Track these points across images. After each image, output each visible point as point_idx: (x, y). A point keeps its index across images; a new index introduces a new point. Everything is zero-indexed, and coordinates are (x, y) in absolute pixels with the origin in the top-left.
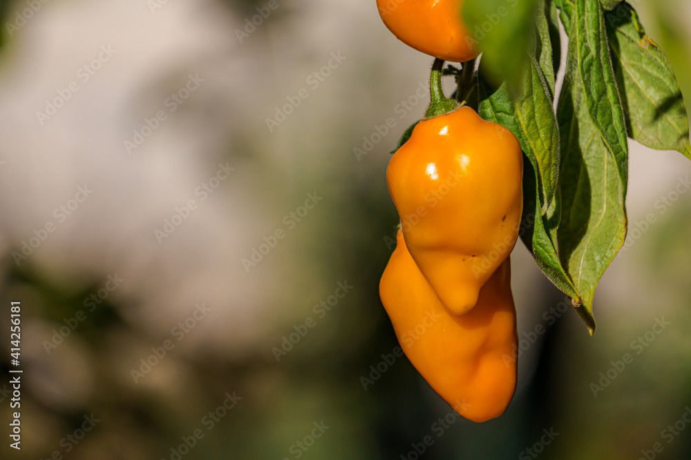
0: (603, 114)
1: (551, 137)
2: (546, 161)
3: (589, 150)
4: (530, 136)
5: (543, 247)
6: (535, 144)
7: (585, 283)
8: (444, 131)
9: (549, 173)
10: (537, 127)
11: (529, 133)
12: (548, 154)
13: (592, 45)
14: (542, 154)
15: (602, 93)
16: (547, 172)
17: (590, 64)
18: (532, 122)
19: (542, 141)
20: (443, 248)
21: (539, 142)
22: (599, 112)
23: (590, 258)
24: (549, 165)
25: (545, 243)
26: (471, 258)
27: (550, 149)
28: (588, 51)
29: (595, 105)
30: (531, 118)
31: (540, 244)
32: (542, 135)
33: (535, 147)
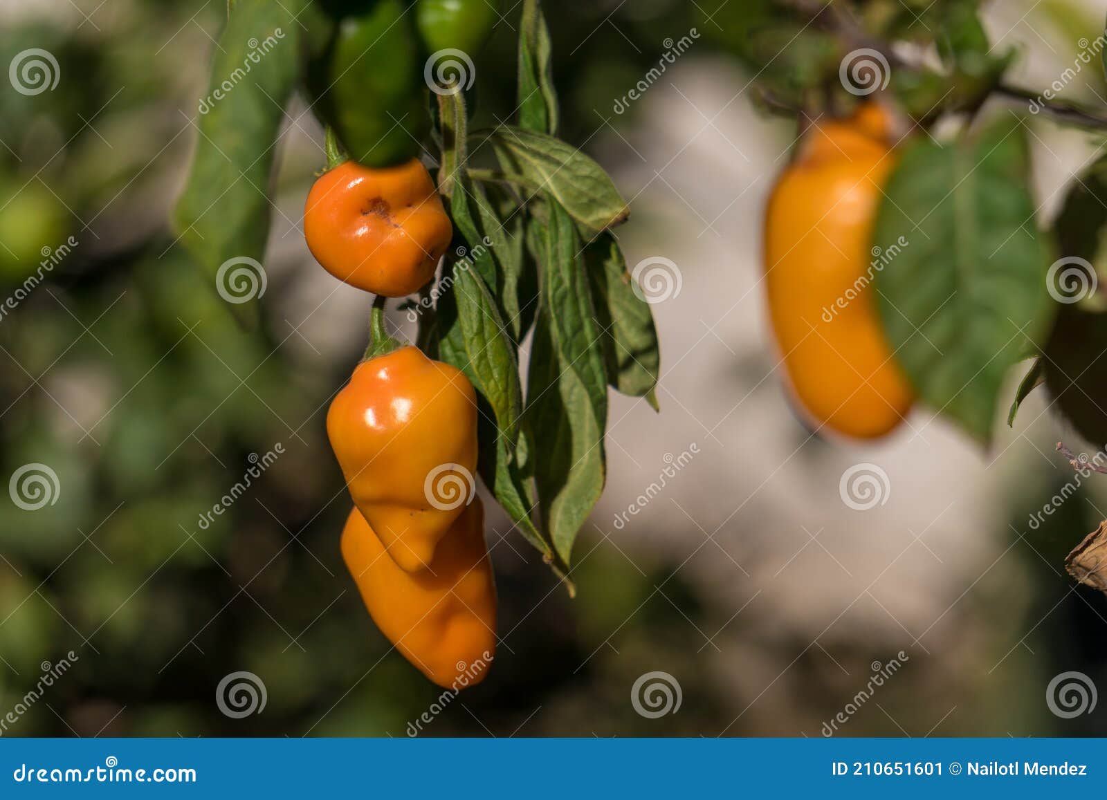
0: (579, 351)
1: (507, 377)
2: (501, 404)
3: (571, 392)
4: (481, 377)
5: (509, 499)
6: (487, 385)
7: (561, 538)
8: (383, 375)
9: (507, 417)
10: (489, 366)
11: (480, 373)
12: (503, 396)
13: (566, 276)
14: (495, 397)
15: (578, 328)
16: (504, 416)
17: (563, 298)
18: (483, 362)
19: (495, 382)
20: (388, 501)
21: (492, 383)
22: (574, 349)
23: (567, 511)
24: (506, 407)
25: (511, 493)
26: (420, 512)
27: (506, 390)
28: (561, 282)
29: (568, 342)
30: (483, 357)
31: (506, 496)
32: (496, 376)
33: (488, 389)
